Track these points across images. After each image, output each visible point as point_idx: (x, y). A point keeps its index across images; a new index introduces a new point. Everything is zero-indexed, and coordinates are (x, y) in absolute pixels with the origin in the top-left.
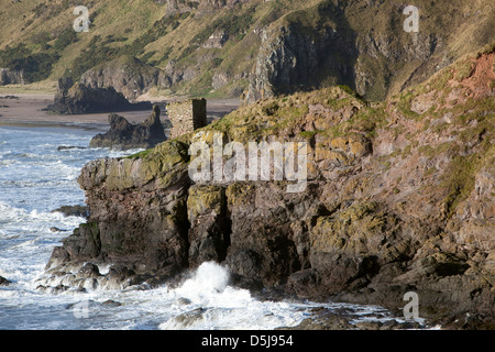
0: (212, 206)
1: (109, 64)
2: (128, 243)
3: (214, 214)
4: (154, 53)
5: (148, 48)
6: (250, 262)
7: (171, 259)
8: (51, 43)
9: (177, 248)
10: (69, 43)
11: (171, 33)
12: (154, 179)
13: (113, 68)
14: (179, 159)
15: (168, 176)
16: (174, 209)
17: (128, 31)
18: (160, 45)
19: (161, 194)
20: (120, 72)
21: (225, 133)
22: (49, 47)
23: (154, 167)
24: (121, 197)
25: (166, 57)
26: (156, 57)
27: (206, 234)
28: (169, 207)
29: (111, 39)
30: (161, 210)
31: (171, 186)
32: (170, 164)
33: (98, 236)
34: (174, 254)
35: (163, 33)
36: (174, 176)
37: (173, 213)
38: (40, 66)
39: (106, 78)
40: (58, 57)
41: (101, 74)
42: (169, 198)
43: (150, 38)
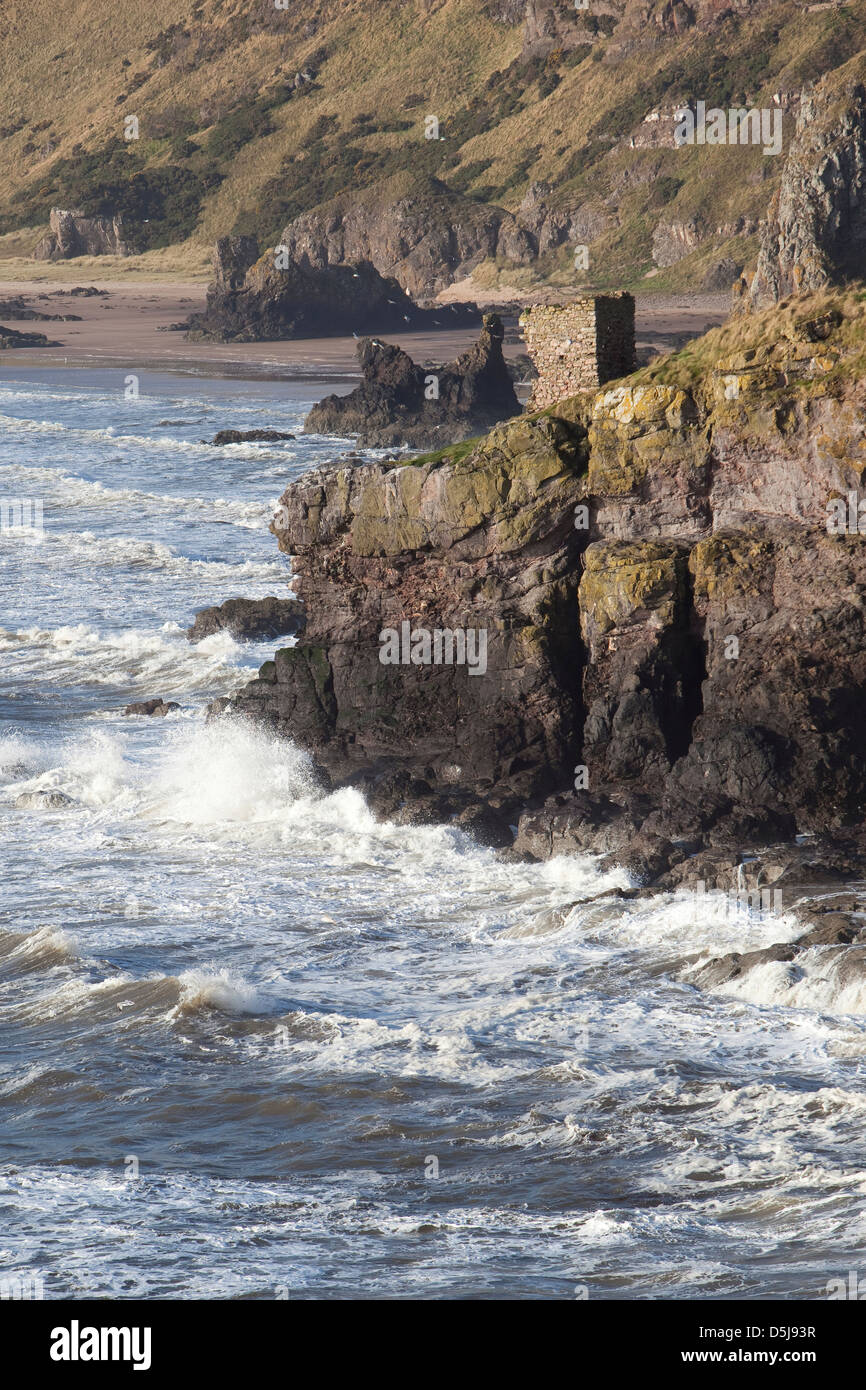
0: (652, 600)
1: (361, 196)
2: (413, 704)
3: (655, 623)
4: (486, 164)
5: (472, 150)
6: (757, 762)
7: (533, 751)
8: (200, 137)
9: (551, 720)
10: (248, 138)
11: (537, 106)
12: (485, 524)
13: (371, 209)
14: (555, 467)
15: (525, 516)
16: (543, 608)
17: (416, 101)
18: (504, 140)
19: (506, 567)
20: (391, 220)
21: (689, 393)
22: (192, 148)
23: (485, 489)
24: (392, 575)
25: (521, 175)
26: (494, 175)
27: (631, 682)
28: (529, 605)
29: (365, 124)
30: (505, 614)
31: (534, 544)
32: (532, 483)
33: (329, 685)
34: (540, 737)
35: (513, 106)
36: (543, 515)
37: (540, 621)
38: (169, 204)
39: (352, 236)
40: (217, 179)
41: (338, 226)
42: (528, 577)
43: (472, 122)
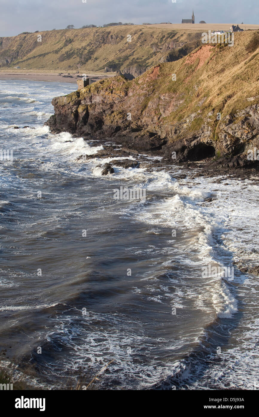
0: (84, 110)
1: (132, 66)
2: (63, 121)
3: (84, 113)
4: (148, 63)
5: (147, 62)
6: (90, 128)
7: (72, 126)
8: (121, 60)
9: (74, 123)
10: (126, 60)
11: (154, 57)
12: (70, 103)
13: (133, 68)
14: (76, 97)
15: (73, 102)
16: (75, 111)
17: (143, 56)
18: (150, 61)
19: (72, 107)
20: (135, 69)
21: (89, 89)
22: (120, 61)
23: (70, 99)
24: (62, 108)
25: (152, 64)
26: (149, 64)
27: (82, 119)
28: (73, 111)
29: (138, 59)
30: (71, 112)
31: (74, 105)
32: (74, 98)
33: (56, 119)
34: (73, 125)
35: (152, 57)
36: (75, 102)
37: (74, 113)
38: (117, 67)
39: (131, 70)
40: (122, 64)
41: (129, 69)
42: (74, 108)
43: (148, 59)
